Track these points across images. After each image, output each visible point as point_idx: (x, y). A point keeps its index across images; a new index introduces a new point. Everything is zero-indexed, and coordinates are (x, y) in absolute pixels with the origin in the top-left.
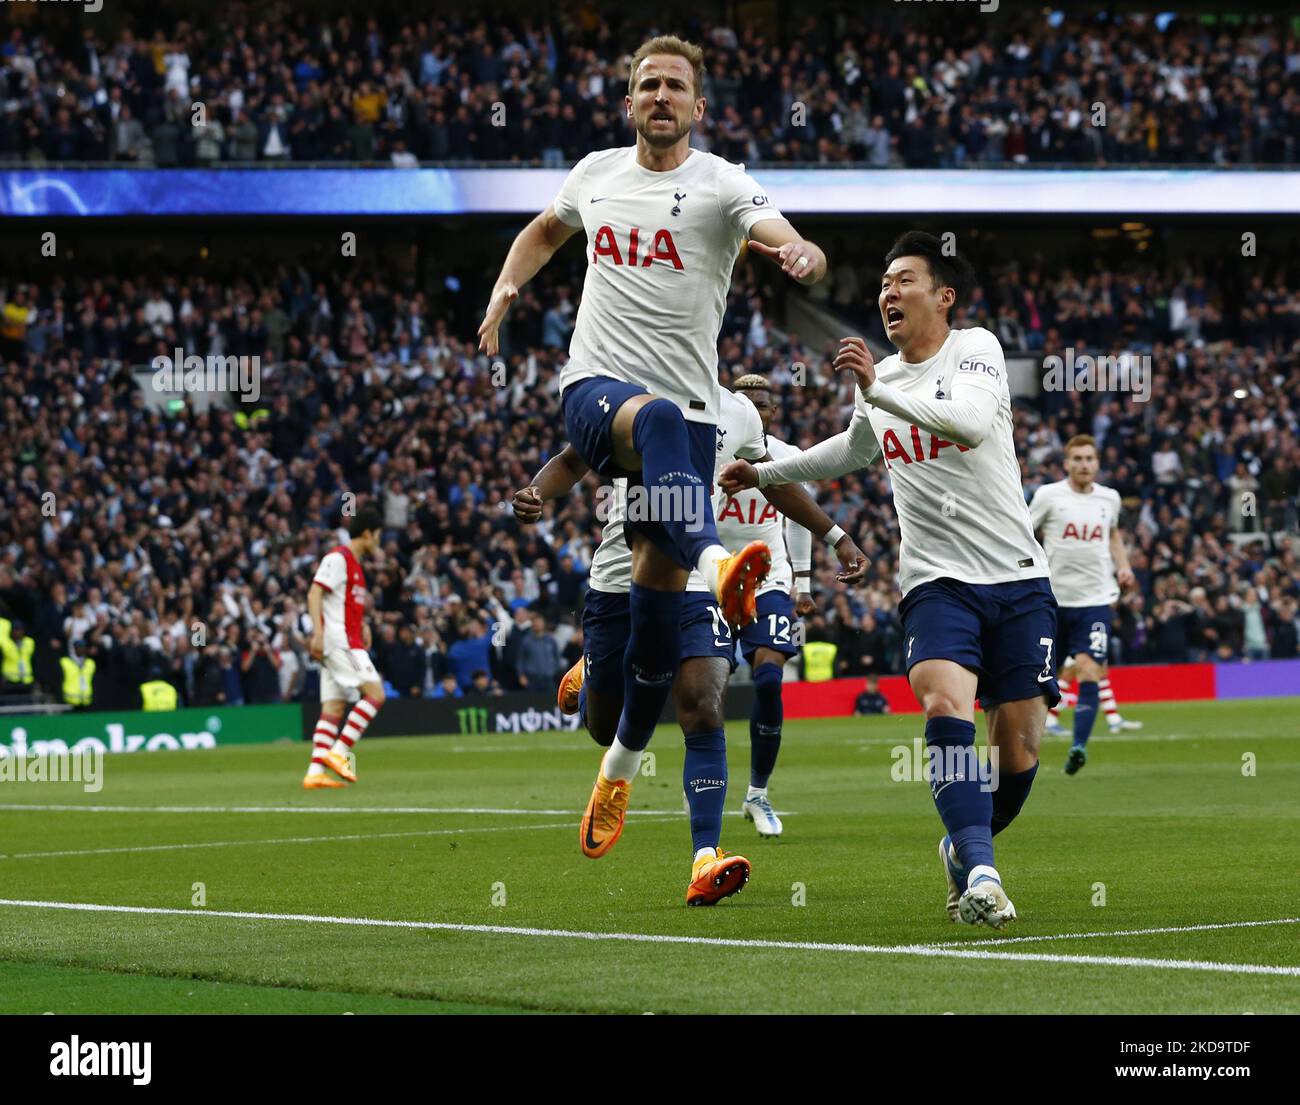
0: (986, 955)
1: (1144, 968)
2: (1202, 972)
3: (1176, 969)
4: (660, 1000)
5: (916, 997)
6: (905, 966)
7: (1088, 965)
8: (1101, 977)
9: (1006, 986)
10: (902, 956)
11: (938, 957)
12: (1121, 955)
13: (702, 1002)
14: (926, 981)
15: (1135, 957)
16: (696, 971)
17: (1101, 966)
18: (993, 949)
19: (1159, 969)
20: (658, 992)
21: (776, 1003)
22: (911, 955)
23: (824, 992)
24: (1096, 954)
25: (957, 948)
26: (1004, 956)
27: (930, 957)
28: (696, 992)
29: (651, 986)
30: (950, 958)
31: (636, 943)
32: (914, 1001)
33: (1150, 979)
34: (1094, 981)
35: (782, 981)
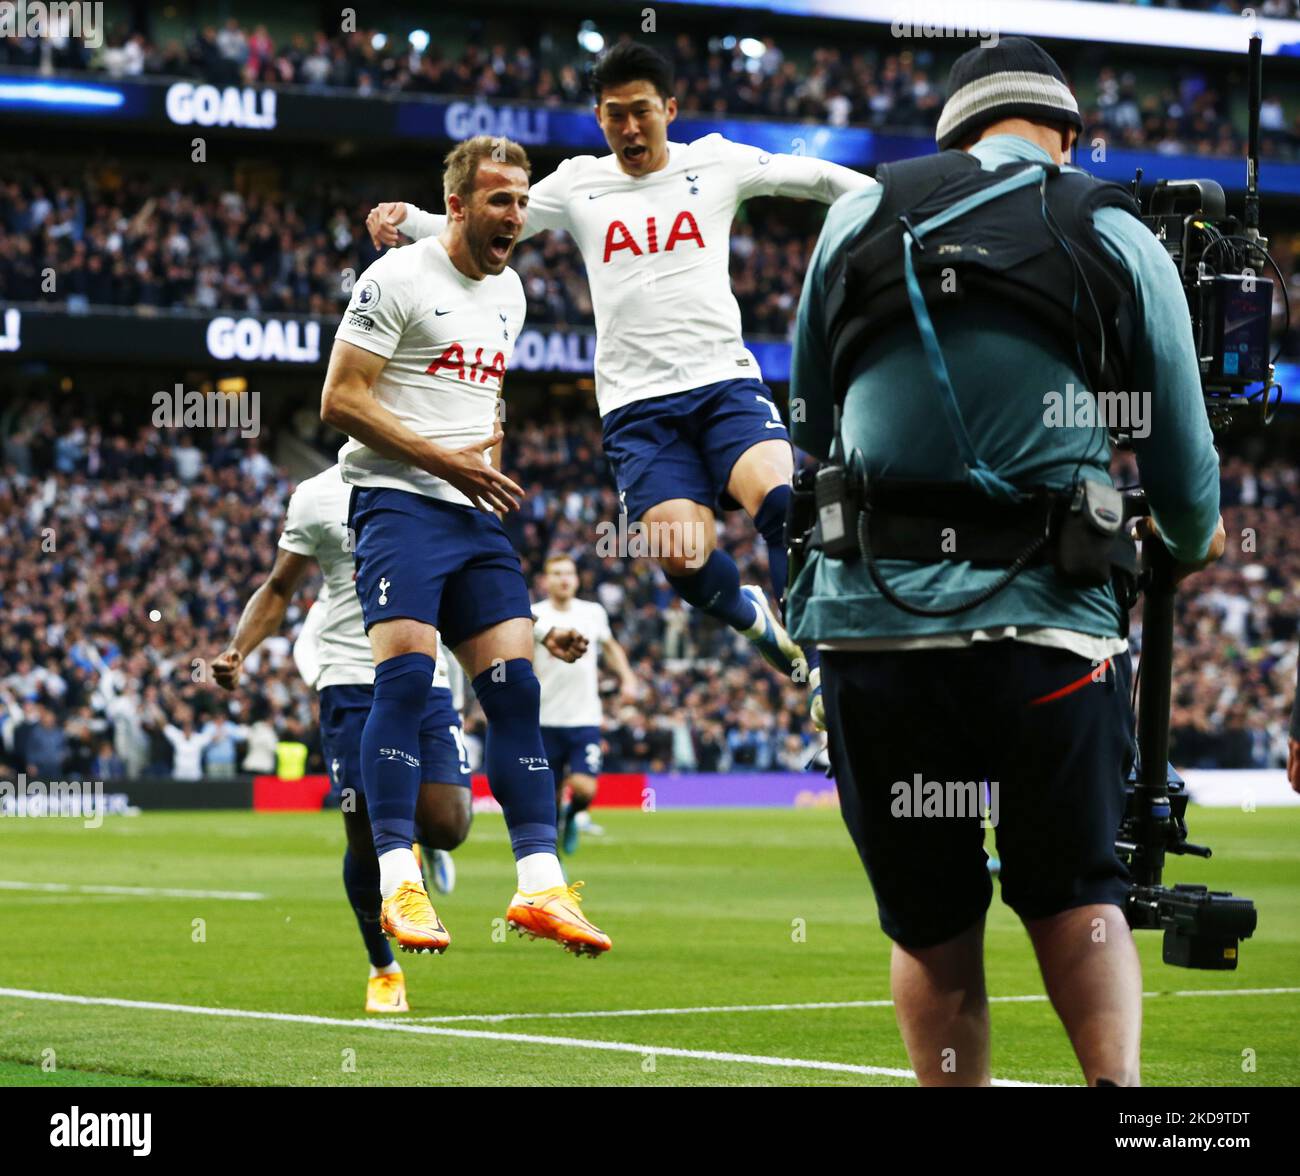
0: (434, 1030)
1: (573, 1047)
2: (626, 1053)
3: (603, 1050)
4: (143, 1061)
5: (371, 1067)
6: (362, 1038)
7: (525, 1043)
8: (535, 1055)
9: (451, 1059)
10: (359, 1030)
11: (392, 1031)
12: (555, 1035)
13: (180, 1064)
14: (379, 1052)
15: (567, 1036)
16: (176, 1035)
17: (536, 1044)
18: (441, 1025)
19: (588, 1049)
20: (140, 1053)
21: (245, 1067)
22: (368, 1029)
23: (289, 1058)
24: (533, 1033)
25: (410, 1024)
26: (450, 1032)
27: (384, 1031)
28: (175, 1054)
29: (135, 1047)
30: (402, 1032)
31: (123, 1009)
32: (369, 1070)
33: (580, 1057)
34: (529, 1057)
35: (252, 1048)
